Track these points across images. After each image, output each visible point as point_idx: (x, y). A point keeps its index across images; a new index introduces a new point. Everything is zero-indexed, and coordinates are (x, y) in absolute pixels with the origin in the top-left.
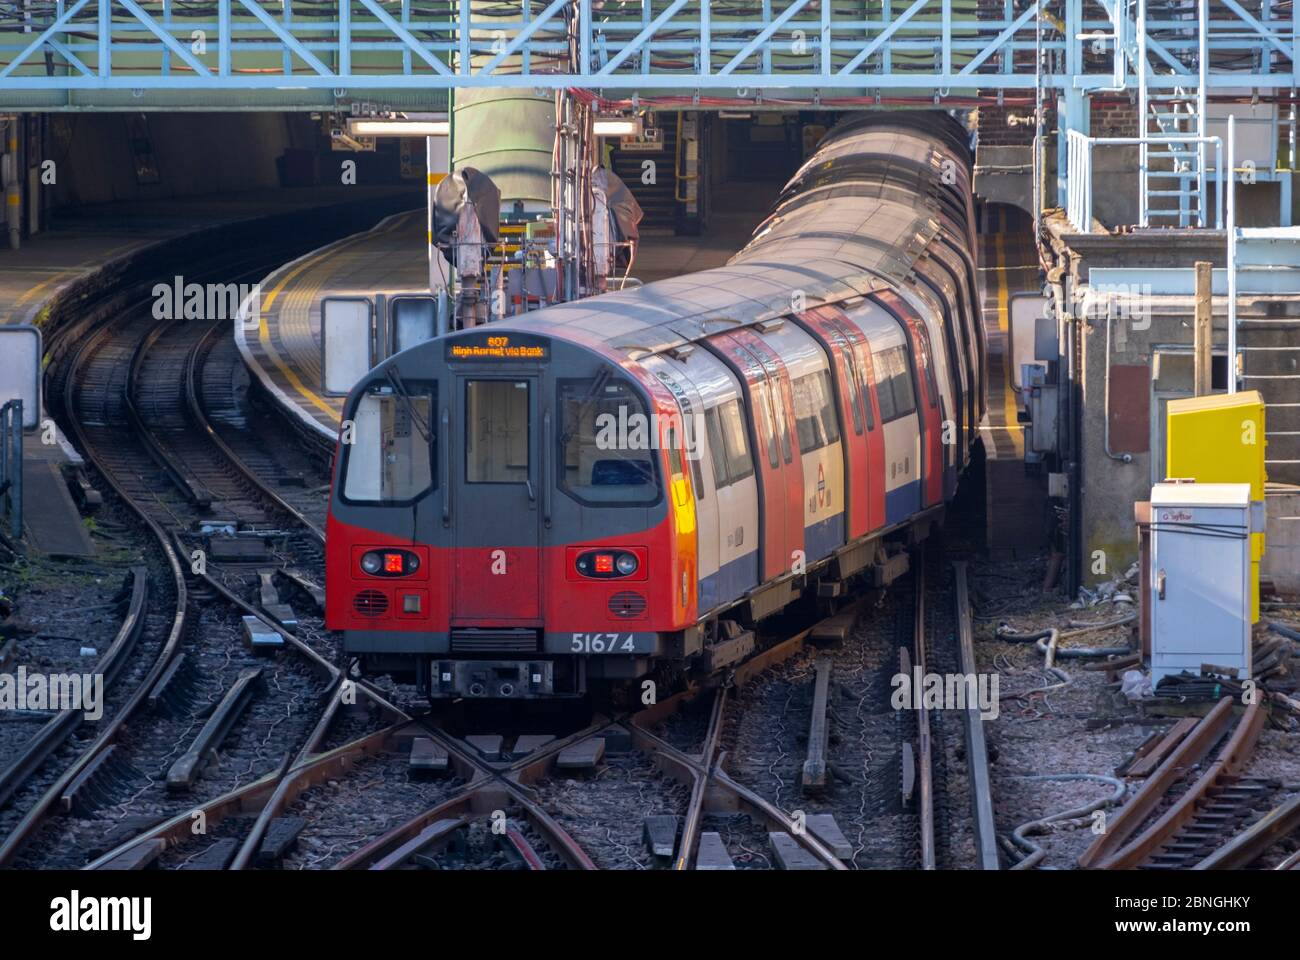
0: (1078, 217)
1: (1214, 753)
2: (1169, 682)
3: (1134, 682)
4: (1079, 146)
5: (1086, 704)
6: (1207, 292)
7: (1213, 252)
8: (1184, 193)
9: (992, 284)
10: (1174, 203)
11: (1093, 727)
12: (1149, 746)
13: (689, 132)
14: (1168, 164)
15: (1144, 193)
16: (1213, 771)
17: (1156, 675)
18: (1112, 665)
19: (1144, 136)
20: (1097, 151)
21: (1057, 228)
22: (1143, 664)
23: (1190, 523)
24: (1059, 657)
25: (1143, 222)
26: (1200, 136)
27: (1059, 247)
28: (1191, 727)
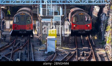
1: (52, 58)
2: (49, 52)
3: (46, 53)
4: (41, 9)
5: (42, 54)
6: (52, 21)
7: (52, 18)
8: (50, 13)
9: (34, 20)
10: (49, 13)
11: (42, 56)
12: (47, 58)
14: (49, 10)
15: (47, 13)
16: (52, 59)
17: (48, 52)
18: (44, 51)
19: (47, 8)
20: (43, 9)
21: (39, 15)
22: (46, 51)
24: (39, 50)
25: (47, 15)
26: (51, 8)
27: (40, 17)
28: (50, 56)
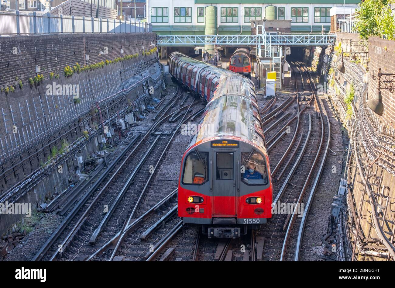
0: (260, 55)
1: (272, 103)
2: (268, 97)
3: (265, 97)
4: (260, 50)
5: (260, 98)
6: (271, 63)
7: (271, 59)
8: (269, 54)
9: (252, 62)
10: (268, 55)
11: (261, 100)
12: (266, 102)
13: (225, 48)
14: (267, 51)
15: (265, 54)
16: (272, 104)
17: (267, 96)
18: (263, 95)
19: (266, 49)
20: (262, 50)
21: (258, 57)
22: (265, 95)
23: (269, 83)
24: (258, 94)
25: (265, 56)
26: (270, 49)
27: (258, 59)
28: (270, 101)
